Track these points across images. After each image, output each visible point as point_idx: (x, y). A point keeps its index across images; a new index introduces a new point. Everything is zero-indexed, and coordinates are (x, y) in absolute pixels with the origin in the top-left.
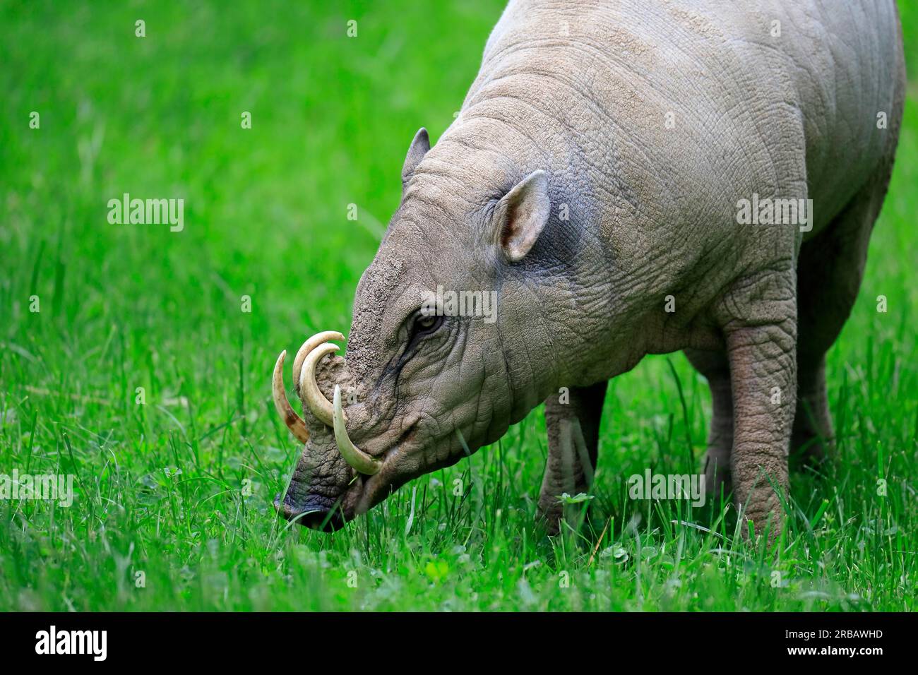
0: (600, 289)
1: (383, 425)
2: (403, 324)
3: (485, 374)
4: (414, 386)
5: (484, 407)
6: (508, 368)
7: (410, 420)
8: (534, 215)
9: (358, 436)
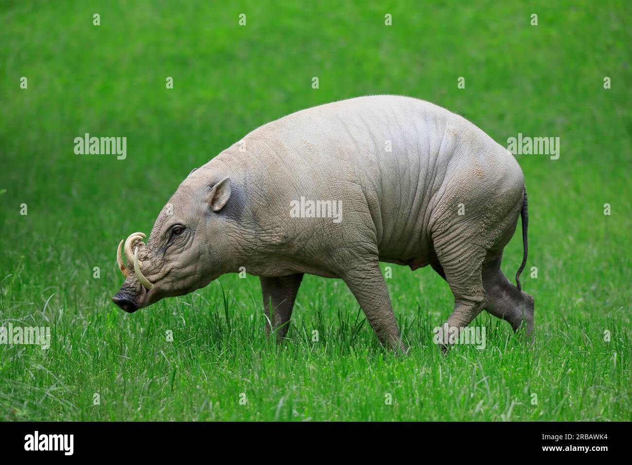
0: (251, 231)
1: (157, 270)
2: (168, 230)
3: (199, 254)
4: (171, 257)
5: (199, 268)
6: (210, 253)
7: (168, 269)
8: (225, 194)
9: (146, 273)
